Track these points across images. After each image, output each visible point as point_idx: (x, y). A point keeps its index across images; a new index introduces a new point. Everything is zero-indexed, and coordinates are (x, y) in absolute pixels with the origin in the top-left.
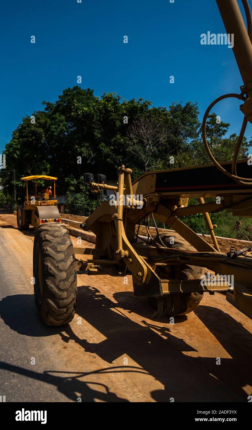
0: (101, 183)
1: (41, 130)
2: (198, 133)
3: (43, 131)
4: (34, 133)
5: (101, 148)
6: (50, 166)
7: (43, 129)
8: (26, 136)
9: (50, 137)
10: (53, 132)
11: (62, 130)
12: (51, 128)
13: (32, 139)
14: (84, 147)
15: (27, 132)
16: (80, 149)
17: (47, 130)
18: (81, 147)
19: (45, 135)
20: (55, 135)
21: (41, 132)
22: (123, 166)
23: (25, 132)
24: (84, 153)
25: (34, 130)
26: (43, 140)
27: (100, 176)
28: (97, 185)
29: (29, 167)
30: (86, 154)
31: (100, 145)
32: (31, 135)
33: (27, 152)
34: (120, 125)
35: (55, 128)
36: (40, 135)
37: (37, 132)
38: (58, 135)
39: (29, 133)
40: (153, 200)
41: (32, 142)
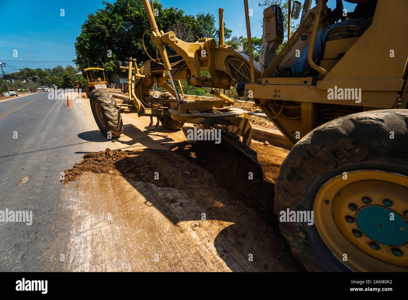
0: (126, 67)
1: (104, 27)
2: (215, 36)
3: (107, 28)
4: (99, 29)
5: (151, 43)
6: (116, 55)
7: (106, 26)
8: (93, 31)
9: (113, 33)
10: (114, 29)
11: (121, 28)
12: (112, 26)
13: (98, 34)
14: (139, 42)
15: (93, 28)
16: (136, 43)
17: (109, 27)
18: (137, 42)
19: (108, 31)
20: (116, 32)
21: (105, 29)
22: (131, 58)
23: (91, 27)
24: (139, 47)
25: (99, 27)
26: (108, 35)
27: (125, 63)
28: (123, 67)
29: (99, 56)
30: (141, 48)
31: (150, 41)
32: (96, 30)
33: (96, 45)
34: (163, 27)
35: (116, 26)
36: (104, 31)
37: (101, 28)
38: (119, 31)
39: (94, 28)
40: (149, 74)
41: (98, 36)
